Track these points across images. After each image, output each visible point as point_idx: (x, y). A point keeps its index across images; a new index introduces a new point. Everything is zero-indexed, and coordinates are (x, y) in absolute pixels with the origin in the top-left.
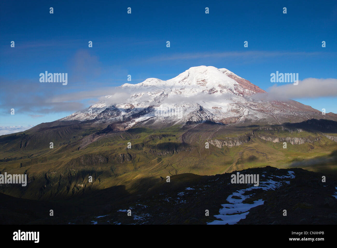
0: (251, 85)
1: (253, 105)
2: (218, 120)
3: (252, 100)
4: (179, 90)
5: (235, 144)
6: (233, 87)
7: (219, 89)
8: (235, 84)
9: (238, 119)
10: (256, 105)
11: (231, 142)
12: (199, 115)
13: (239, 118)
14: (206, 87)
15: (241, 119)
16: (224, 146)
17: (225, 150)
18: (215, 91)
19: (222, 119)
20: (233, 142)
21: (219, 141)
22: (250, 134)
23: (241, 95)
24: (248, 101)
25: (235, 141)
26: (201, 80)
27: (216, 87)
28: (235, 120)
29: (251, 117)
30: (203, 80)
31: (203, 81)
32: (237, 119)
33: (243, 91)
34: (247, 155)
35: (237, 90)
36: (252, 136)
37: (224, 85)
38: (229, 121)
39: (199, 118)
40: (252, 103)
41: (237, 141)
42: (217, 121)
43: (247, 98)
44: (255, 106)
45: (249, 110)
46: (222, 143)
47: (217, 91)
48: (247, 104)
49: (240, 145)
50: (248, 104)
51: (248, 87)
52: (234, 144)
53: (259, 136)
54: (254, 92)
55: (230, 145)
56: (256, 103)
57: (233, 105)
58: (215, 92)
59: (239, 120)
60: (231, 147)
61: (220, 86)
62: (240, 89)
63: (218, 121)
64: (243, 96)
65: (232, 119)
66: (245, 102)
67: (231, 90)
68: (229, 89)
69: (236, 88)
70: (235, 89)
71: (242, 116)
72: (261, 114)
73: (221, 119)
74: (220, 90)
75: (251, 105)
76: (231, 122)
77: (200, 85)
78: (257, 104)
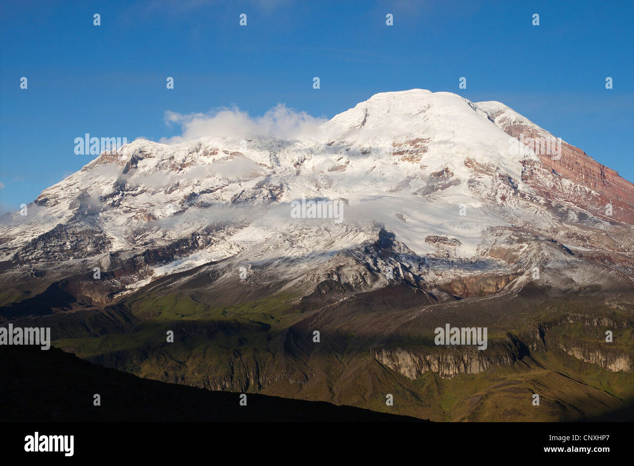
0: (587, 165)
1: (578, 238)
2: (437, 283)
3: (576, 218)
4: (326, 171)
5: (466, 368)
6: (518, 169)
7: (463, 173)
8: (526, 159)
9: (508, 281)
10: (588, 238)
11: (450, 358)
12: (370, 261)
13: (511, 278)
14: (421, 167)
15: (518, 282)
16: (426, 372)
17: (428, 387)
18: (451, 179)
19: (453, 280)
20: (459, 360)
21: (408, 355)
22: (528, 336)
23: (538, 197)
24: (560, 221)
25: (465, 358)
26: (408, 139)
27: (457, 166)
28: (497, 285)
29: (549, 278)
30: (412, 139)
31: (413, 143)
32: (503, 283)
33: (552, 184)
34: (497, 407)
35: (529, 181)
36: (535, 345)
37: (486, 161)
38: (476, 288)
39: (366, 274)
40: (575, 229)
41: (471, 359)
42: (431, 287)
43: (560, 210)
44: (582, 239)
45: (551, 254)
46: (420, 359)
47: (457, 182)
48: (555, 231)
49: (482, 370)
50: (562, 233)
51: (579, 170)
52: (462, 366)
53: (562, 346)
54: (593, 192)
55: (446, 372)
56: (587, 228)
57: (501, 234)
58: (450, 184)
59: (510, 287)
60: (450, 376)
61: (468, 163)
62: (541, 177)
63: (435, 286)
64: (545, 205)
65: (486, 283)
66: (549, 226)
67: (508, 179)
68: (500, 175)
69: (528, 174)
70: (524, 178)
71: (522, 274)
72: (590, 268)
73: (447, 281)
74: (468, 178)
75: (569, 237)
76: (481, 294)
77: (401, 157)
78: (591, 232)
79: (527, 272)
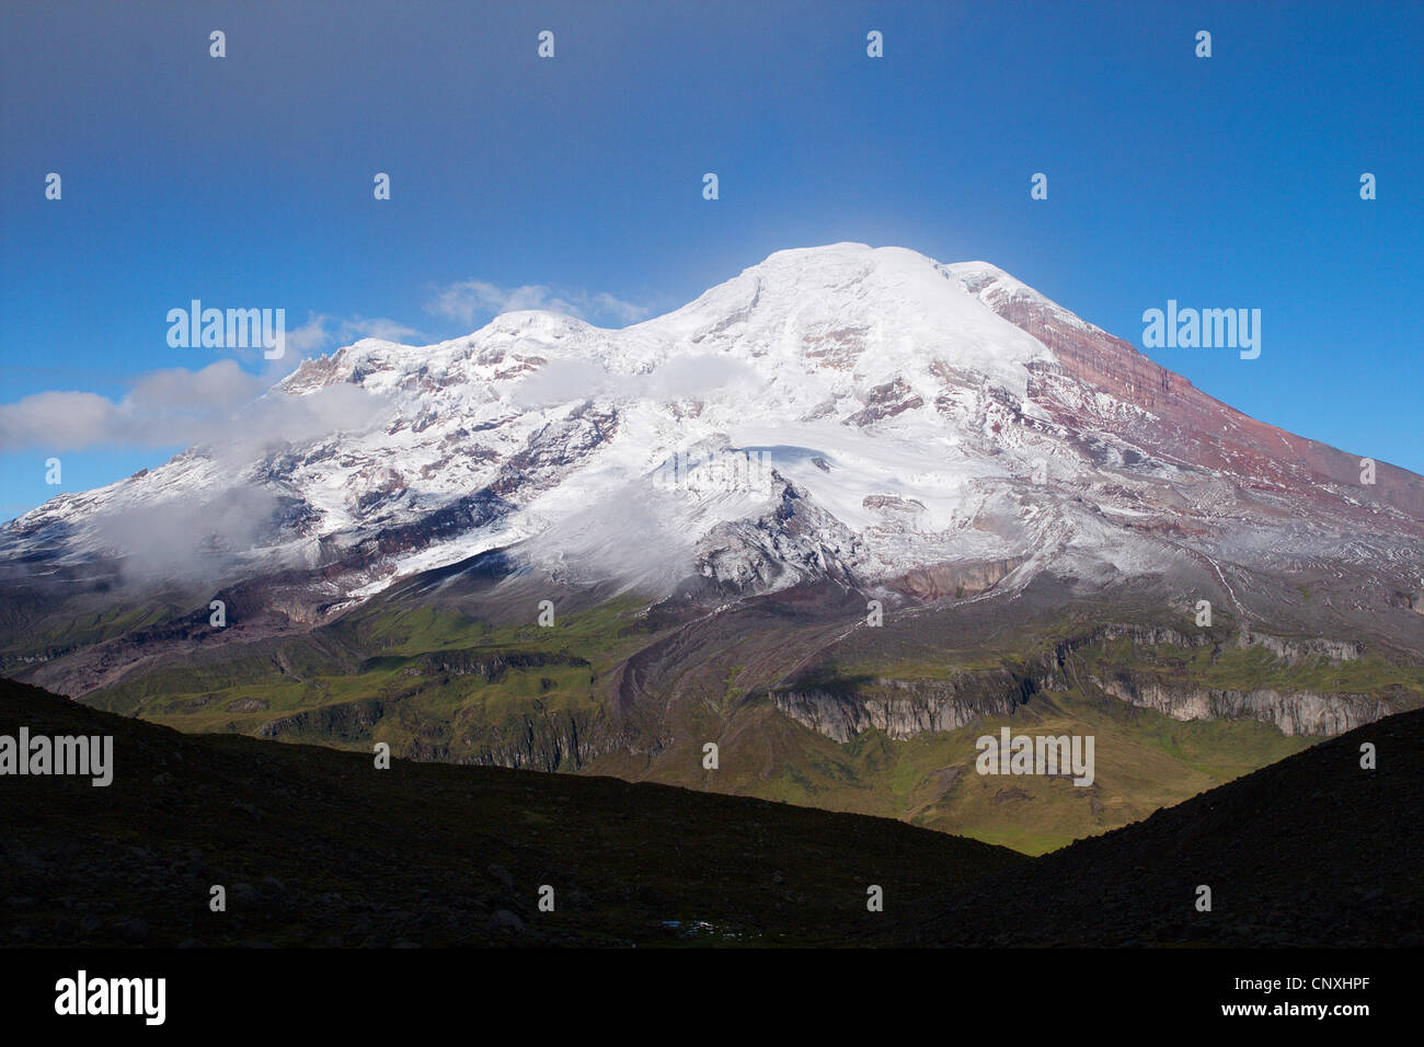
0: (1139, 368)
1: (1123, 494)
2: (883, 577)
3: (1120, 460)
5: (932, 721)
6: (1021, 378)
7: (929, 387)
8: (1035, 360)
9: (1005, 571)
10: (1141, 494)
11: (905, 704)
12: (768, 542)
13: (1009, 565)
14: (855, 377)
15: (1023, 572)
16: (865, 730)
17: (868, 756)
18: (907, 397)
19: (911, 572)
20: (919, 704)
21: (833, 702)
22: (1039, 665)
23: (1056, 426)
24: (1094, 466)
25: (931, 704)
26: (831, 329)
27: (916, 374)
28: (986, 577)
29: (1075, 564)
30: (839, 329)
31: (839, 336)
32: (997, 574)
33: (1080, 403)
34: (986, 787)
35: (1040, 398)
36: (1050, 679)
37: (966, 365)
38: (951, 585)
39: (760, 564)
40: (1118, 479)
41: (941, 705)
42: (874, 584)
43: (1094, 447)
44: (1131, 495)
45: (1078, 523)
46: (854, 709)
47: (918, 403)
48: (1086, 484)
49: (960, 724)
50: (1097, 486)
51: (1125, 379)
52: (926, 718)
53: (1096, 680)
54: (1148, 415)
55: (899, 728)
56: (1139, 478)
57: (993, 490)
58: (906, 406)
59: (1009, 581)
60: (906, 735)
61: (936, 369)
62: (1061, 390)
63: (881, 582)
64: (1067, 438)
65: (968, 575)
66: (1076, 475)
67: (1002, 396)
68: (991, 390)
69: (1038, 386)
70: (1033, 394)
71: (1028, 557)
72: (1144, 544)
73: (900, 573)
74: (936, 395)
75: (1109, 493)
76: (959, 593)
77: (819, 360)
78: (1146, 484)
79: (1037, 555)
